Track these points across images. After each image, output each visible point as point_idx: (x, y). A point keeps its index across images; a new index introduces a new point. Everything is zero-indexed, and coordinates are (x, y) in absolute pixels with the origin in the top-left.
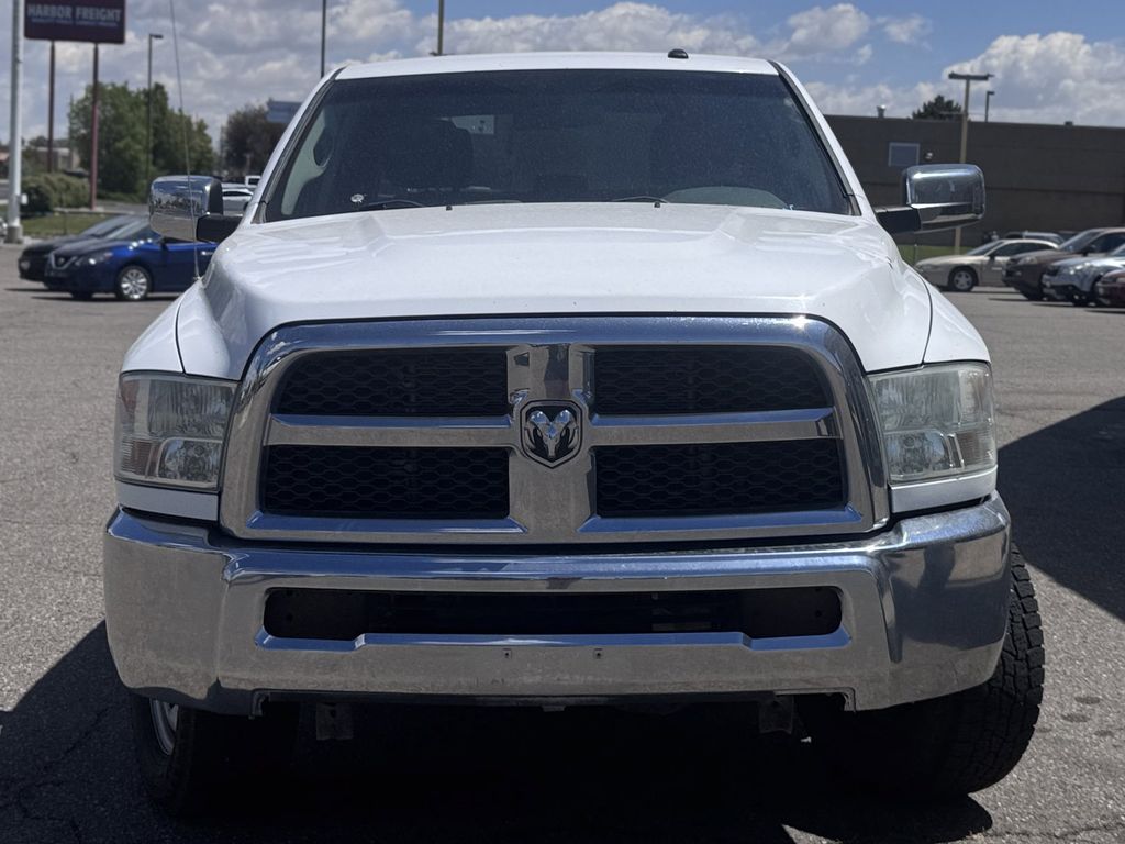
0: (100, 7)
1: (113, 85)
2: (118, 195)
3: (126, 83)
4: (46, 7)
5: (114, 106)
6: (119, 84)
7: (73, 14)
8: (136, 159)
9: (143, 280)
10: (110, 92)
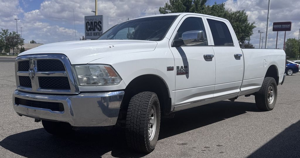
0: (286, 24)
1: (292, 38)
2: (292, 58)
3: (295, 38)
4: (277, 25)
5: (292, 42)
6: (293, 38)
7: (282, 26)
8: (295, 52)
9: (292, 72)
10: (292, 40)
